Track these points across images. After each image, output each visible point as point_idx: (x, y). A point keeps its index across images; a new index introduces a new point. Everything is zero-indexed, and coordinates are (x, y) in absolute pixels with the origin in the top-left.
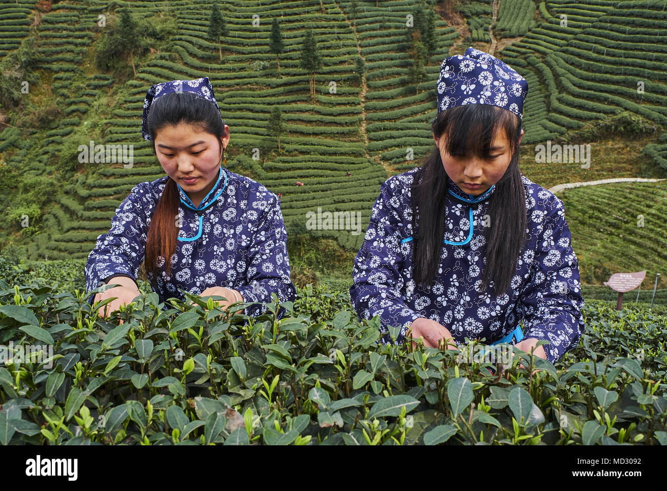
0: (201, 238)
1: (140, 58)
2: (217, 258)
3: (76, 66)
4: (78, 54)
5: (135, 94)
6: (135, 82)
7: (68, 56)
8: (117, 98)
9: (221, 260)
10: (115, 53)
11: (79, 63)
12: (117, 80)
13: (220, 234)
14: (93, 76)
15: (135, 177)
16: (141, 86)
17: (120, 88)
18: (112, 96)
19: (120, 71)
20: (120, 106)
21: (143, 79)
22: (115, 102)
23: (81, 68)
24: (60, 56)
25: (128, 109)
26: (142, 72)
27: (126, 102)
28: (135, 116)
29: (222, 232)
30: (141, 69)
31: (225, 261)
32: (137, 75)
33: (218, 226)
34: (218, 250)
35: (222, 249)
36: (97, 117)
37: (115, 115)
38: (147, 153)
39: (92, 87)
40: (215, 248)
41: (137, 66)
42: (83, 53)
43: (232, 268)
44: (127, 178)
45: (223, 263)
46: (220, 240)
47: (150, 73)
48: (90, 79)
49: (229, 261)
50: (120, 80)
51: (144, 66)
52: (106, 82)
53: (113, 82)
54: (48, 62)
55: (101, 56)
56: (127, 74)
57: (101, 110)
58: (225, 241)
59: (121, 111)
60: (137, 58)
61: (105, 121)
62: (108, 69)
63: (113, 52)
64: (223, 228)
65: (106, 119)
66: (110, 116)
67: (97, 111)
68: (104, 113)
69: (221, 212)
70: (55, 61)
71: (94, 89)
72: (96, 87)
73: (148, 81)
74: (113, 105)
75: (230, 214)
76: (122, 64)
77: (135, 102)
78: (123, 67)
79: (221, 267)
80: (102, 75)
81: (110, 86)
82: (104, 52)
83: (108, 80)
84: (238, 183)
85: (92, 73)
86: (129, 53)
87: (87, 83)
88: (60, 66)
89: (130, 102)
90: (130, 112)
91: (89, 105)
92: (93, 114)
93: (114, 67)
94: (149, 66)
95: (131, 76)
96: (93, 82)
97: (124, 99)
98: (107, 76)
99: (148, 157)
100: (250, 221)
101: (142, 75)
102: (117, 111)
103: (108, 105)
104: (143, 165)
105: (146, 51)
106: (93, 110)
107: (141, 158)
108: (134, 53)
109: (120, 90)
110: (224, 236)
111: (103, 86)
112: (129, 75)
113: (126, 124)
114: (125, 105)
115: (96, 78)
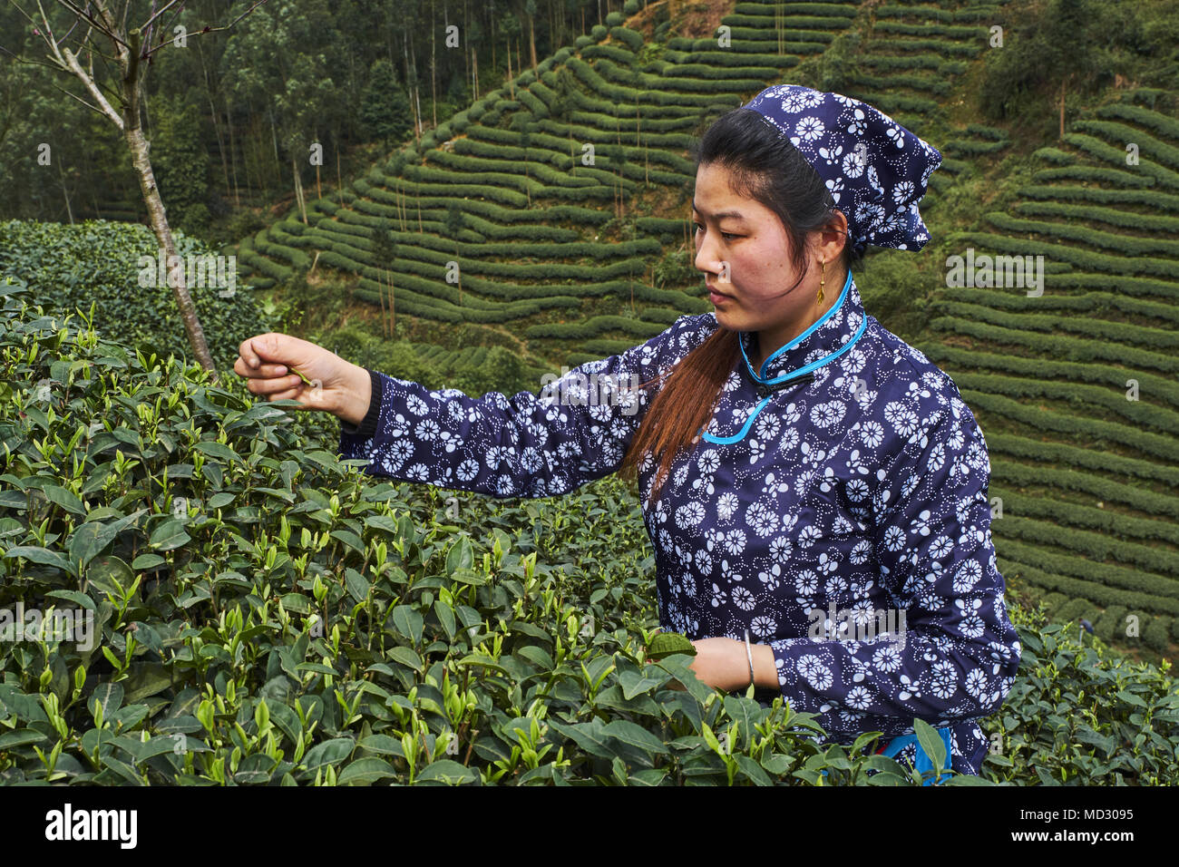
0: (745, 444)
1: (1084, 97)
2: (764, 501)
3: (932, 103)
4: (945, 75)
5: (1046, 181)
6: (1054, 152)
7: (923, 78)
8: (1004, 184)
9: (771, 508)
10: (1028, 80)
11: (942, 96)
12: (1016, 143)
13: (791, 453)
14: (964, 128)
15: (992, 376)
16: (1067, 163)
17: (1017, 164)
18: (994, 179)
19: (1029, 124)
20: (1004, 205)
21: (1076, 147)
22: (996, 194)
23: (943, 107)
24: (905, 76)
25: (1022, 214)
26: (1080, 131)
27: (1021, 196)
28: (1033, 232)
29: (798, 449)
30: (1079, 123)
31: (781, 514)
32: (1064, 136)
33: (792, 432)
34: (774, 485)
35: (784, 488)
36: (947, 224)
37: (989, 223)
38: (1037, 324)
39: (956, 153)
40: (770, 478)
41: (1071, 115)
42: (958, 75)
43: (787, 534)
44: (973, 375)
45: (772, 517)
46: (786, 466)
47: (1099, 134)
48: (957, 135)
49: (787, 518)
50: (1024, 143)
51: (1089, 117)
52: (990, 145)
53: (1006, 147)
54: (876, 88)
55: (994, 84)
56: (1042, 131)
57: (961, 207)
58: (798, 472)
59: (1004, 216)
60: (1077, 97)
61: (962, 235)
62: (1002, 116)
63: (1024, 77)
64: (802, 440)
65: (966, 230)
66: (975, 225)
67: (951, 208)
68: (965, 216)
69: (812, 402)
70: (892, 86)
71: (960, 158)
72: (965, 154)
73: (1087, 152)
74: (989, 201)
75: (828, 414)
76: (1037, 105)
77: (1042, 200)
78: (1037, 116)
79: (766, 524)
80: (985, 129)
81: (995, 155)
82: (1002, 76)
83: (997, 140)
84: (878, 348)
85: (965, 121)
86: (1060, 83)
87: (947, 142)
88: (899, 99)
89: (1031, 198)
90: (1024, 221)
91: (939, 194)
92: (940, 215)
93: (1017, 113)
94: (1100, 117)
95: (1051, 137)
96: (960, 142)
97: (1018, 188)
98: (996, 131)
99: (1036, 335)
100: (861, 446)
101: (1077, 138)
102: (997, 216)
103: (979, 200)
104: (1020, 350)
105: (1105, 79)
106: (943, 205)
107: (1020, 333)
108: (1073, 84)
109: (1016, 168)
110: (799, 461)
111: (981, 153)
112: (1046, 135)
113: (1007, 247)
114: (1017, 205)
115: (970, 132)
